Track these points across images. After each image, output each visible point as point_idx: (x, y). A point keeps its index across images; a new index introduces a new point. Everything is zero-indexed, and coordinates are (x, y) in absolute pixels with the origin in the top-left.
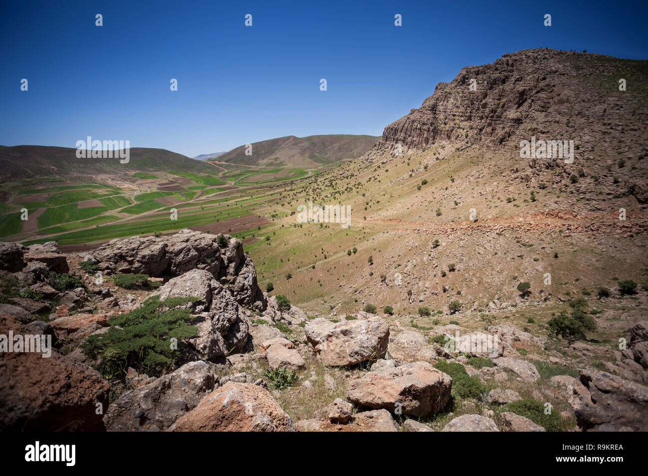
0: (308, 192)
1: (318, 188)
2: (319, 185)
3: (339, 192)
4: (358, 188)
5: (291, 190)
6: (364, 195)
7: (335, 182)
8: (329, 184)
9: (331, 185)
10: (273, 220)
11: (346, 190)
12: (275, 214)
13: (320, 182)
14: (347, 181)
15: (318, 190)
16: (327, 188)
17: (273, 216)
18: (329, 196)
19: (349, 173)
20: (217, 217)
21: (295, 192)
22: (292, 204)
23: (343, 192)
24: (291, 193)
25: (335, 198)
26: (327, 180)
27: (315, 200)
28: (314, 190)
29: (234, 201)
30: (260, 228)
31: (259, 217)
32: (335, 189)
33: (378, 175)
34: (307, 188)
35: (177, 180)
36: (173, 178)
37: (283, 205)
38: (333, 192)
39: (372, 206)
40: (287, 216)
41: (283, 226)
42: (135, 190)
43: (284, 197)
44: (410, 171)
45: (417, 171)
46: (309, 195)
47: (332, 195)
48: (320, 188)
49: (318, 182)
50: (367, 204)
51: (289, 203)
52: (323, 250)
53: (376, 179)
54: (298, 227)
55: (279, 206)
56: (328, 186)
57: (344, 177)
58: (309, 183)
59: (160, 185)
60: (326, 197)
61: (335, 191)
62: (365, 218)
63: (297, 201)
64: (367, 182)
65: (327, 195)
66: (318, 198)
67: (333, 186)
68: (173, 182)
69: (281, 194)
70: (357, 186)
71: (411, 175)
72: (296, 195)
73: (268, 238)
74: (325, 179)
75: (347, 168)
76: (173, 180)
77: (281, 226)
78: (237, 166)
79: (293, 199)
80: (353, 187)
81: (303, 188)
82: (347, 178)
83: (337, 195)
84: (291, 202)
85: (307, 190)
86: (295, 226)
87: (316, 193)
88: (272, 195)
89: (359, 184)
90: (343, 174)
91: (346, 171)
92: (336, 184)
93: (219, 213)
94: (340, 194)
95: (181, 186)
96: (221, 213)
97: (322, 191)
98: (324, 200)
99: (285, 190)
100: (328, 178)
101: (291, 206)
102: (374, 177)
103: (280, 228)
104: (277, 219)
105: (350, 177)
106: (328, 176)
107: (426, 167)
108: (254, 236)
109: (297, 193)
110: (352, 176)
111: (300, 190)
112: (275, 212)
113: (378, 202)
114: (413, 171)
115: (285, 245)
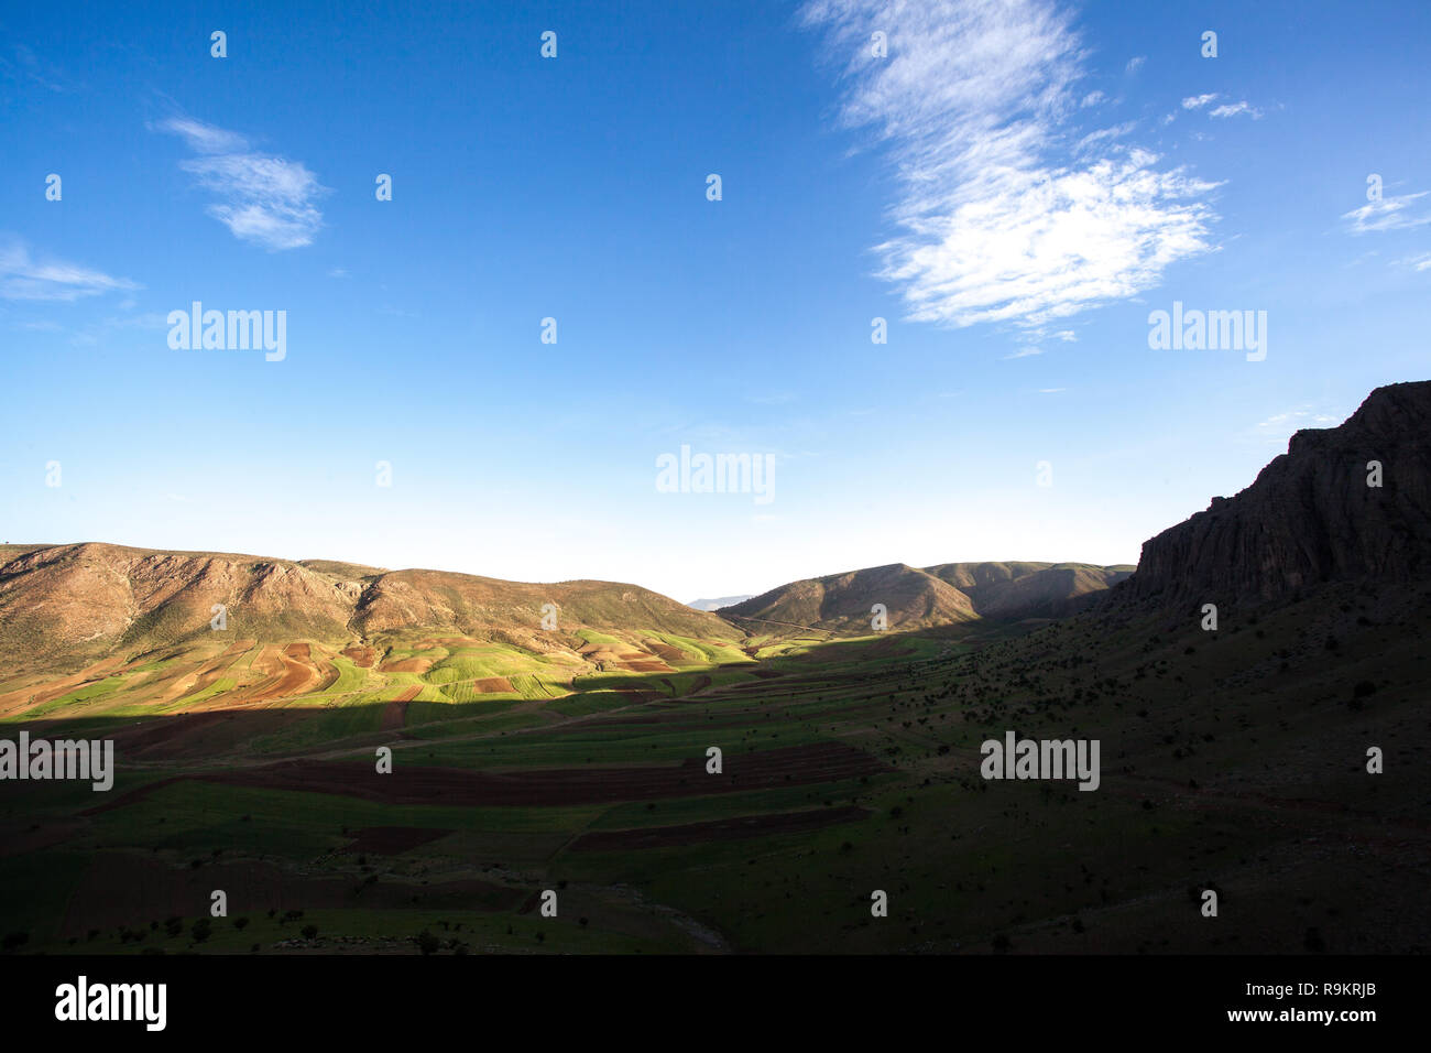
0: (964, 696)
1: (986, 688)
2: (986, 681)
3: (1057, 701)
4: (1113, 694)
5: (917, 689)
6: (1143, 714)
7: (1034, 674)
8: (1018, 680)
9: (1024, 682)
10: (894, 762)
11: (1078, 695)
12: (892, 746)
13: (988, 672)
14: (1069, 674)
15: (989, 694)
16: (1014, 689)
17: (892, 752)
18: (1032, 710)
19: (1066, 655)
20: (747, 741)
21: (927, 693)
23: (1072, 704)
24: (919, 696)
25: (1051, 717)
26: (1006, 669)
27: (993, 717)
28: (979, 693)
29: (780, 705)
30: (864, 781)
31: (853, 750)
32: (1040, 693)
33: (1163, 663)
34: (956, 686)
35: (655, 649)
36: (648, 645)
37: (907, 725)
38: (1040, 702)
39: (1194, 746)
40: (928, 755)
41: (927, 782)
42: (575, 664)
43: (902, 704)
44: (1275, 654)
45: (1300, 654)
46: (970, 703)
47: (1038, 709)
48: (993, 687)
49: (982, 671)
50: (1169, 740)
51: (922, 722)
52: (1085, 871)
53: (1164, 672)
54: (974, 788)
55: (896, 727)
56: (1016, 685)
57: (1055, 663)
58: (959, 675)
59: (622, 657)
60: (1023, 711)
61: (1043, 698)
62: (1193, 784)
63: (942, 716)
64: (1136, 678)
65: (1022, 706)
66: (998, 714)
67: (1032, 687)
68: (649, 653)
69: (892, 697)
70: (1106, 687)
71: (1285, 666)
72: (932, 702)
73: (896, 813)
74: (998, 668)
75: (1052, 641)
76: (648, 649)
77: (922, 782)
78: (780, 627)
79: (928, 711)
80: (1097, 691)
81: (945, 684)
82: (1064, 665)
83: (1054, 709)
84: (926, 719)
85: (959, 692)
86: (964, 785)
87: (986, 698)
88: (869, 697)
89: (1111, 683)
90: (1044, 655)
91: (1053, 650)
92: (1037, 679)
93: (751, 730)
94: (1065, 709)
95: (664, 662)
96: (755, 731)
97: (1002, 695)
98: (1019, 720)
99: (900, 687)
100: (1007, 666)
101: (931, 728)
102: (1153, 666)
103: (921, 786)
104: (903, 760)
105: (1069, 664)
106: (1004, 660)
107: (1332, 644)
108: (854, 801)
109: (933, 696)
110: (1077, 661)
111: (939, 689)
112: (890, 740)
113: (1209, 738)
114: (1284, 654)
115: (954, 838)
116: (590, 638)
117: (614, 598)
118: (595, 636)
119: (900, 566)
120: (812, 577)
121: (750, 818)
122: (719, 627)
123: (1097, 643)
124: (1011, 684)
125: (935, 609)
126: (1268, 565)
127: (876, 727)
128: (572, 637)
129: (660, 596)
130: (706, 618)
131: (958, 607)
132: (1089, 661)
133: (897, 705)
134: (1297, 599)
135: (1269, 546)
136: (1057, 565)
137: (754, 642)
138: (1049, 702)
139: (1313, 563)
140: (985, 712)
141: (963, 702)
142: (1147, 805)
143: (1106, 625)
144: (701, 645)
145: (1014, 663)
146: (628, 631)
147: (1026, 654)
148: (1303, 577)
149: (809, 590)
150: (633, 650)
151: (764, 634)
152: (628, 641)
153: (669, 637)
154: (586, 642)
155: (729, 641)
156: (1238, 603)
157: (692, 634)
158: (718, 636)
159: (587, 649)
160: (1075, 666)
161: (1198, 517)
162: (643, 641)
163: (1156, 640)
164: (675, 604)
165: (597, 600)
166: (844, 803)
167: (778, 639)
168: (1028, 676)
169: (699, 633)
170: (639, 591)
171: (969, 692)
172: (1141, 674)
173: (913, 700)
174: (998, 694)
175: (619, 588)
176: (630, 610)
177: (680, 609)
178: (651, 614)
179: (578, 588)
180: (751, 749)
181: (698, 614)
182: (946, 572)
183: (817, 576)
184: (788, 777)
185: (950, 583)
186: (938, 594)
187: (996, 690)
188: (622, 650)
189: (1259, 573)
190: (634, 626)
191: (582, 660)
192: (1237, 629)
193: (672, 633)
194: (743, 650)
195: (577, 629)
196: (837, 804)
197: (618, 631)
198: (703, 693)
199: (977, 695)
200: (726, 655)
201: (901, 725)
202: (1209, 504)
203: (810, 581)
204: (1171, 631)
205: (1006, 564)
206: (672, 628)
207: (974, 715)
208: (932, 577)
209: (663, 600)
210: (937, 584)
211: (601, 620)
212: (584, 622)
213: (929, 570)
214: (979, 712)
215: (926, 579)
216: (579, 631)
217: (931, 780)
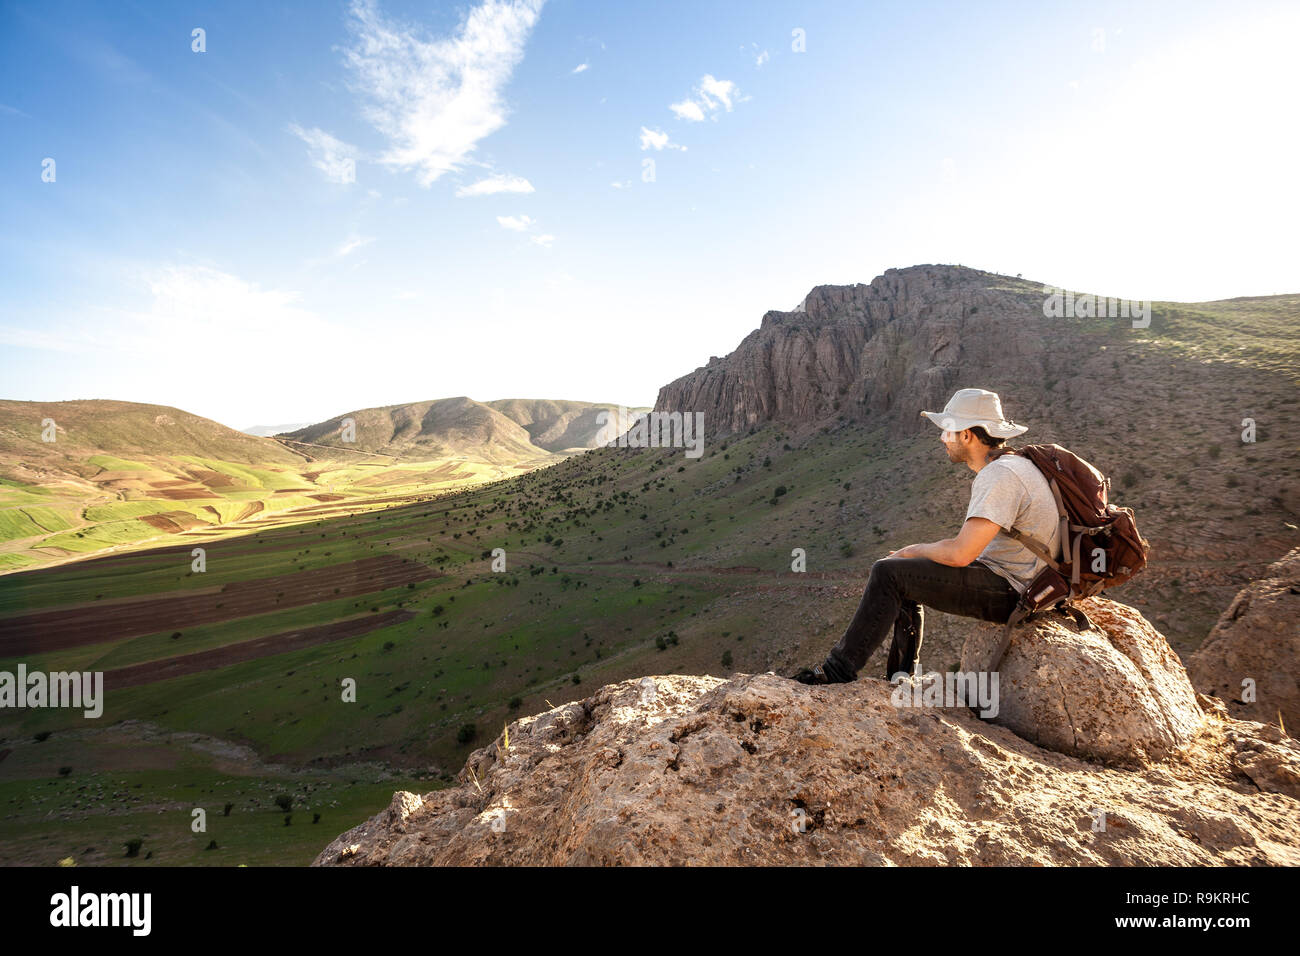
0: (509, 510)
1: (529, 503)
2: (530, 497)
3: (583, 511)
4: (625, 503)
5: (470, 506)
6: (644, 517)
7: (568, 491)
8: (555, 496)
9: (559, 497)
10: (442, 568)
11: (599, 506)
12: (442, 555)
13: (532, 490)
14: (595, 489)
15: (530, 507)
16: (551, 503)
17: (440, 560)
19: (594, 475)
20: (299, 561)
21: (479, 509)
22: (477, 534)
23: (594, 512)
24: (471, 512)
25: (577, 523)
26: (546, 488)
27: (531, 526)
28: (523, 507)
29: (337, 526)
30: (412, 587)
31: (405, 561)
32: (571, 505)
33: (663, 479)
34: (504, 502)
35: (197, 475)
36: (189, 472)
37: (457, 537)
38: (570, 512)
39: (674, 539)
40: (472, 560)
41: (469, 583)
42: (86, 495)
43: (455, 519)
44: (734, 470)
45: (749, 470)
46: (513, 516)
47: (568, 517)
48: (534, 502)
49: (527, 490)
50: (659, 535)
51: (471, 533)
52: (587, 638)
53: (662, 485)
54: (508, 584)
55: (448, 539)
56: (553, 499)
57: (585, 482)
58: (507, 493)
59: (154, 485)
60: (555, 520)
61: (572, 510)
62: (670, 564)
63: (489, 528)
64: (643, 491)
65: (555, 516)
66: (536, 523)
67: (565, 500)
68: (188, 480)
69: (447, 514)
70: (621, 499)
71: (739, 478)
72: (482, 516)
73: (438, 611)
74: (541, 486)
75: (586, 465)
76: (189, 476)
77: (465, 583)
78: (343, 453)
79: (477, 524)
80: (614, 502)
81: (495, 501)
82: (592, 483)
83: (581, 518)
84: (475, 531)
85: (506, 507)
86: (501, 582)
87: (528, 512)
88: (425, 515)
89: (624, 495)
90: (579, 475)
91: (585, 471)
92: (570, 495)
93: (303, 551)
94: (588, 516)
95: (208, 489)
96: (307, 552)
97: (541, 508)
98: (552, 527)
99: (455, 505)
100: (548, 484)
101: (478, 538)
102: (655, 482)
103: (464, 587)
104: (450, 566)
105: (597, 481)
106: (546, 480)
107: (767, 463)
108: (400, 605)
109: (483, 511)
110: (602, 479)
111: (490, 505)
112: (441, 550)
113: (685, 531)
114: (740, 470)
115: (486, 626)
116: (110, 465)
117: (143, 421)
118: (115, 462)
119: (463, 399)
120: (378, 406)
121: (294, 633)
122: (276, 453)
123: (619, 465)
124: (549, 499)
125: (493, 438)
126: (739, 407)
127: (429, 540)
128: (82, 464)
129: (204, 420)
130: (262, 444)
131: (513, 437)
132: (611, 479)
133: (451, 521)
134: (752, 433)
135: (740, 394)
136: (596, 405)
137: (314, 467)
138: (576, 512)
139: (765, 407)
140: (525, 522)
141: (508, 515)
142: (637, 583)
143: (627, 452)
144: (255, 470)
145: (554, 482)
146: (163, 456)
147: (564, 475)
148: (758, 417)
149: (375, 418)
150: (171, 478)
151: (327, 459)
152: (162, 467)
153: (215, 464)
154: (103, 469)
155: (286, 467)
156: (717, 435)
157: (243, 460)
158: (275, 462)
159: (104, 477)
160: (600, 483)
161: (699, 370)
162: (182, 468)
163: (660, 462)
164: (224, 428)
165: (120, 423)
166: (392, 608)
167: (341, 464)
168: (564, 493)
169: (252, 459)
170: (177, 414)
171: (514, 507)
172: (646, 487)
173: (465, 515)
174: (538, 508)
175: (151, 411)
176: (164, 434)
177: (229, 435)
178: (192, 438)
179: (90, 409)
180: (301, 568)
181: (252, 440)
182: (506, 407)
183: (384, 406)
184: (337, 591)
185: (508, 416)
186: (497, 425)
187: (537, 504)
188: (153, 477)
189: (732, 413)
190: (170, 451)
191: (97, 490)
192: (714, 454)
193: (219, 459)
194: (303, 475)
195: (90, 454)
196: (383, 610)
197: (150, 458)
198: (254, 518)
199: (521, 509)
200: (283, 480)
201: (452, 537)
202: (708, 361)
203: (375, 409)
204: (671, 455)
205: (556, 402)
206: (220, 455)
207: (516, 525)
208: (493, 410)
209: (208, 425)
210: (497, 416)
211: (125, 445)
212: (100, 447)
213: (492, 404)
214: (520, 522)
215: (487, 411)
216: (91, 458)
217: (473, 581)
